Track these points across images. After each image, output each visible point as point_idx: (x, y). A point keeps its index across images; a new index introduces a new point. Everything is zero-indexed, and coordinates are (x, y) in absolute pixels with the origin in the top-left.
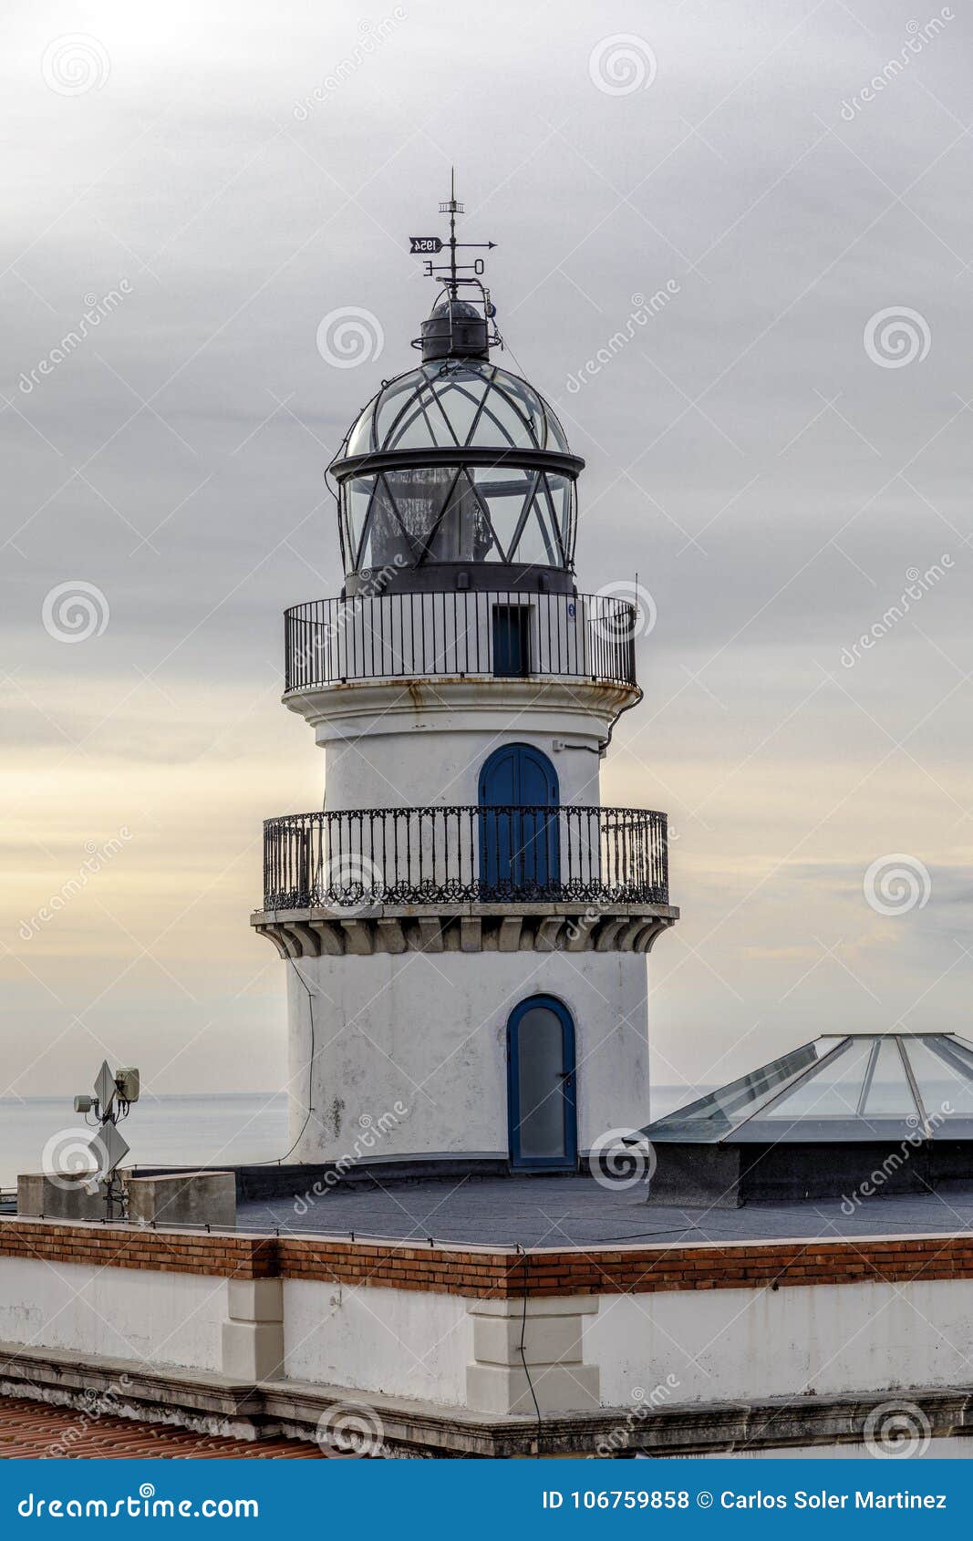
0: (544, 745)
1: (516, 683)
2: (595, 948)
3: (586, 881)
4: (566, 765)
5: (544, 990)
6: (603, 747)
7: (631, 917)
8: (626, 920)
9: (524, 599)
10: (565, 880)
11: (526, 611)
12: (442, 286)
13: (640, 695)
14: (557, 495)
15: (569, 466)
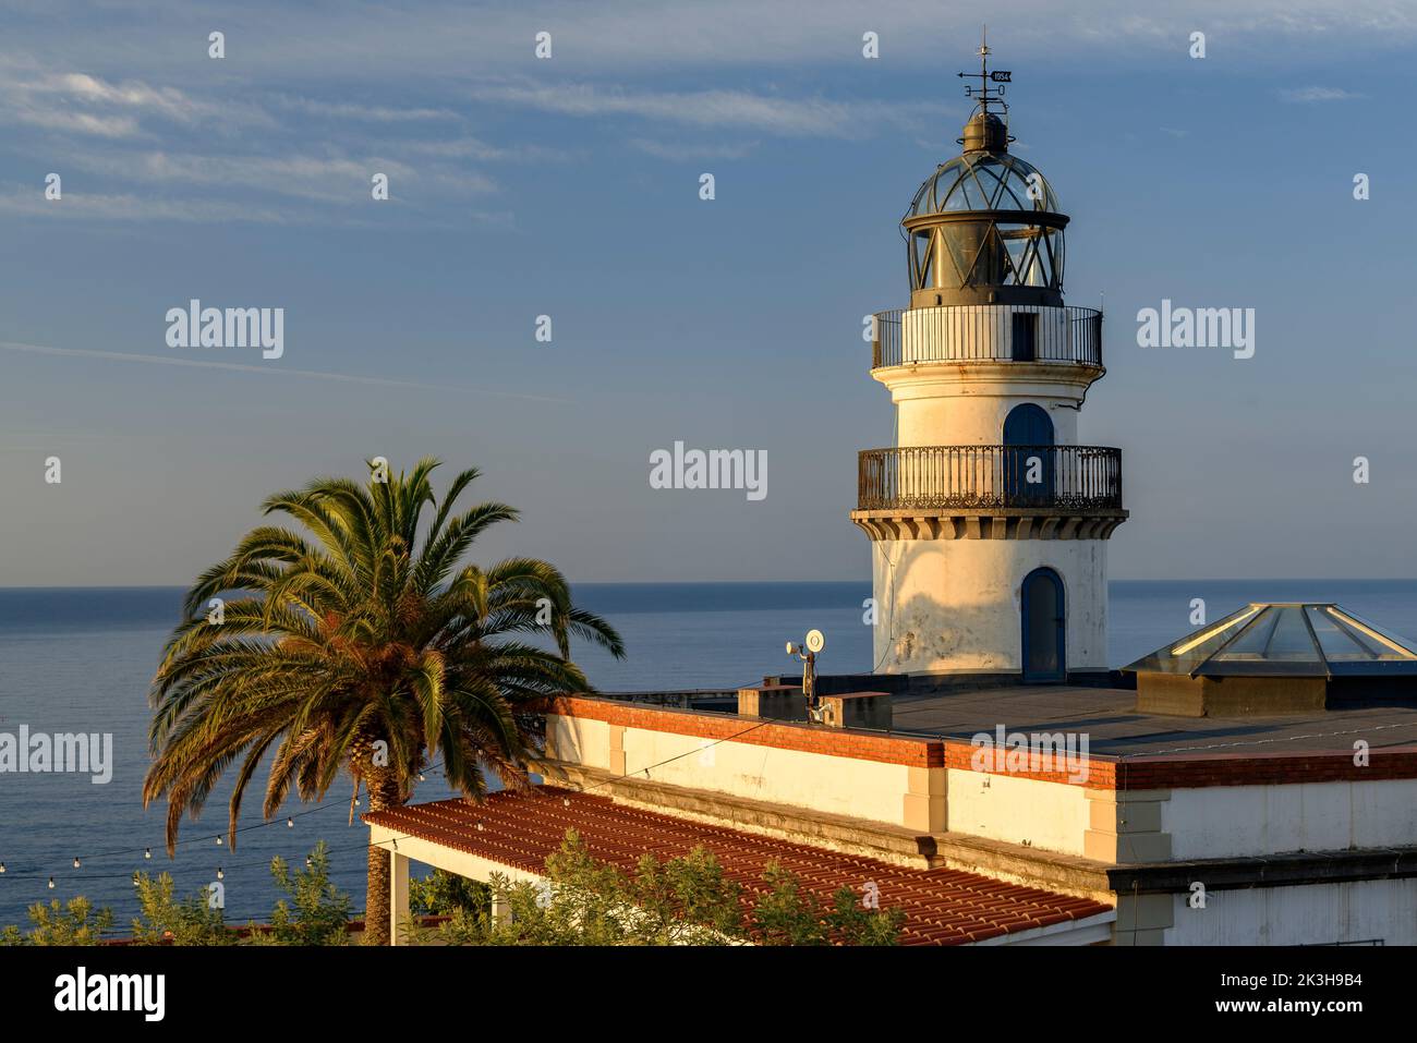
0: (1044, 404)
1: (1028, 365)
2: (1077, 537)
3: (1073, 494)
4: (1058, 418)
5: (1045, 564)
6: (1079, 405)
7: (1101, 518)
8: (1099, 520)
9: (1034, 309)
10: (1060, 494)
11: (1032, 317)
12: (978, 102)
13: (1105, 372)
14: (1052, 238)
15: (1060, 222)
